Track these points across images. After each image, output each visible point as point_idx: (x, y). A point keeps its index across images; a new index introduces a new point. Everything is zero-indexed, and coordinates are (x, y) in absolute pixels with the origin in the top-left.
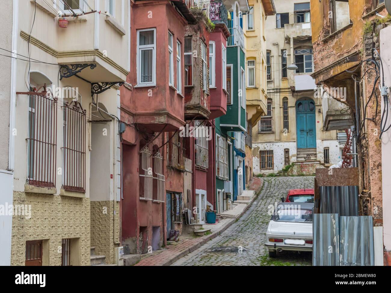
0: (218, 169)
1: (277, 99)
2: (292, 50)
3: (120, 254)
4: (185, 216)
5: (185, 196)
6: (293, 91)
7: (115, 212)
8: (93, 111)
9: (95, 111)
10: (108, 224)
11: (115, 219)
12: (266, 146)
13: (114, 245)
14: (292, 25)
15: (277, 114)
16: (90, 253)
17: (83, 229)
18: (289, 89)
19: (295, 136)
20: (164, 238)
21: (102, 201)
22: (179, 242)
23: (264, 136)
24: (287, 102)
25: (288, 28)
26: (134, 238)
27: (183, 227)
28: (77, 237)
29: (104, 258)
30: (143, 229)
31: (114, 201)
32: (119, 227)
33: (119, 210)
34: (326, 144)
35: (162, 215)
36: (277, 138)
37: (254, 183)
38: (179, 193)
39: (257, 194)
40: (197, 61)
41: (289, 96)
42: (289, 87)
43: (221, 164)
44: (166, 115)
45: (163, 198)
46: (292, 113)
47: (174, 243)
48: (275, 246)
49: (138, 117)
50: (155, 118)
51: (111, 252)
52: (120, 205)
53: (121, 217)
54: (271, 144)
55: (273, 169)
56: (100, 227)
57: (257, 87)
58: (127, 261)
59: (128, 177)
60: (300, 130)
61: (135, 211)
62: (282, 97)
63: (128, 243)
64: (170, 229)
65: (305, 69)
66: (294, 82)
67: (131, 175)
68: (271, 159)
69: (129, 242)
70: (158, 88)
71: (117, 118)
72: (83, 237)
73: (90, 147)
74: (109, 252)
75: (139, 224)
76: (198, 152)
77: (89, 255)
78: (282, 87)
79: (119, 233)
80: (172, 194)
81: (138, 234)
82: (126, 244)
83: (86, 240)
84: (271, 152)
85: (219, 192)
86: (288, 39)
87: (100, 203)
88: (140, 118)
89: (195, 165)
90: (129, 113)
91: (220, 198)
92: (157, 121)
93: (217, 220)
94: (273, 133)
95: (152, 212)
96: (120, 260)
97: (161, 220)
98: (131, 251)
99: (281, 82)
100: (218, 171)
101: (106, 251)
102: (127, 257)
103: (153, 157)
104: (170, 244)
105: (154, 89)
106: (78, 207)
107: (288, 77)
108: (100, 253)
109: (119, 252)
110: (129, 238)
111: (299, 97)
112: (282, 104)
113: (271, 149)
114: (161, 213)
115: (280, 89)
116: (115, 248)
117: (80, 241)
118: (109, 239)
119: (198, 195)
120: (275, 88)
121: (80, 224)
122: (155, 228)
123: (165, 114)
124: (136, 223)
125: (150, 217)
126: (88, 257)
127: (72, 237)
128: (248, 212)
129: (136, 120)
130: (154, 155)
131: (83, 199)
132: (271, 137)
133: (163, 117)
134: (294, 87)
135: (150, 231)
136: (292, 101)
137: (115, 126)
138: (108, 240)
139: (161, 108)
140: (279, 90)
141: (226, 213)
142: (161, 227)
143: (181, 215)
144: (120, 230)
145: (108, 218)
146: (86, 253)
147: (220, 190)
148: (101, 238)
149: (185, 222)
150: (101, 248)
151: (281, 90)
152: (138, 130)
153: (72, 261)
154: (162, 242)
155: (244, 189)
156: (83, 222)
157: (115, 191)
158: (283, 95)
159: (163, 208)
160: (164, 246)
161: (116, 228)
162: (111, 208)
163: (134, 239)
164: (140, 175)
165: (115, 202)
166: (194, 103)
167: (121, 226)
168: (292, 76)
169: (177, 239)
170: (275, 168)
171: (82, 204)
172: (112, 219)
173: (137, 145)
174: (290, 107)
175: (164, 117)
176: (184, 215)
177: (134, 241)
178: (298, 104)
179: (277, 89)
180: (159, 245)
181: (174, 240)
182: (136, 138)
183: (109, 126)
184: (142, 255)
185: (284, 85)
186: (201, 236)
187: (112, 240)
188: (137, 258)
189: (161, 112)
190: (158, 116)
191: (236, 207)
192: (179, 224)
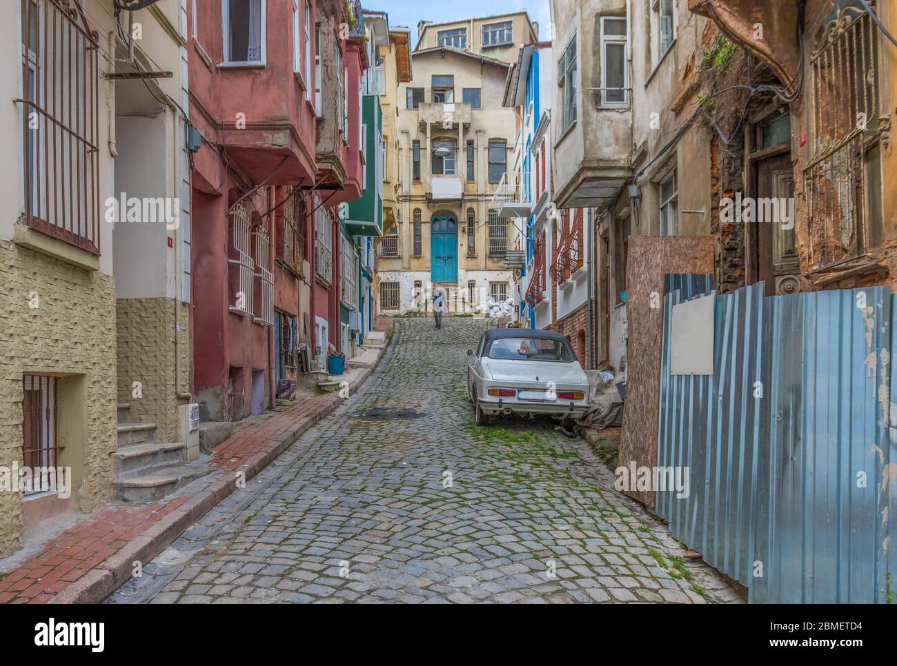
0: (343, 290)
1: (406, 210)
2: (429, 140)
3: (190, 420)
4: (302, 356)
5: (300, 322)
6: (428, 199)
7: (178, 326)
8: (121, 60)
9: (124, 61)
10: (163, 351)
11: (178, 341)
12: (389, 277)
13: (176, 401)
14: (430, 105)
15: (405, 231)
16: (116, 416)
17: (96, 352)
18: (423, 196)
19: (429, 264)
20: (271, 393)
21: (146, 299)
22: (296, 401)
23: (387, 261)
24: (420, 216)
25: (423, 109)
26: (218, 389)
27: (298, 376)
28: (77, 371)
29: (155, 429)
30: (235, 372)
31: (175, 300)
32: (187, 360)
33: (187, 323)
34: (472, 275)
35: (267, 350)
36: (406, 265)
37: (380, 324)
38: (293, 317)
39: (389, 338)
40: (329, 72)
41: (422, 206)
42: (424, 194)
43: (347, 283)
44: (288, 131)
45: (268, 318)
46: (426, 230)
47: (287, 402)
48: (500, 404)
49: (227, 132)
50: (265, 135)
51: (169, 415)
52: (189, 313)
53: (192, 339)
54: (397, 273)
55: (399, 308)
56: (144, 357)
57: (389, 180)
58: (207, 436)
59: (205, 261)
60: (436, 257)
61: (220, 334)
62: (413, 209)
63: (206, 399)
64: (278, 378)
65: (444, 170)
66: (431, 187)
67: (210, 257)
68: (396, 294)
69: (208, 396)
70: (270, 72)
71: (182, 111)
72: (95, 373)
73: (113, 145)
74: (165, 415)
75: (228, 360)
76: (319, 253)
77: (114, 421)
78: (413, 193)
79: (187, 374)
80: (282, 314)
81: (226, 380)
82: (200, 401)
83: (103, 383)
84: (396, 285)
85: (344, 328)
86: (422, 126)
87: (141, 302)
88: (230, 133)
89: (316, 275)
90: (207, 117)
91: (345, 336)
92: (270, 142)
93: (346, 370)
94: (400, 258)
95: (252, 341)
96: (191, 432)
97: (266, 358)
98: (212, 416)
99: (412, 186)
100: (343, 294)
101: (158, 412)
102: (205, 427)
103: (253, 234)
104: (280, 404)
105: (262, 72)
106: (77, 293)
107: (422, 180)
108: (143, 417)
109: (190, 414)
110: (207, 388)
111: (436, 210)
112: (412, 218)
113: (397, 281)
114: (266, 345)
115: (410, 196)
116: (180, 407)
117: (87, 383)
118: (165, 386)
119: (318, 325)
120: (404, 194)
121: (87, 339)
122: (256, 373)
123: (287, 129)
124: (223, 359)
125: (248, 351)
126: (110, 426)
127: (60, 369)
128: (384, 361)
129: (223, 137)
130: (253, 230)
131: (95, 275)
132: (397, 264)
133: (281, 134)
134: (431, 194)
135: (247, 375)
136: (426, 215)
137: (177, 128)
138: (163, 388)
139: (278, 114)
140: (408, 198)
141: (356, 360)
142: (266, 372)
143: (295, 355)
144: (190, 367)
145: (163, 336)
146: (104, 414)
147: (345, 325)
148: (147, 367)
149: (302, 368)
150: (146, 407)
151: (412, 199)
152: (224, 164)
153: (64, 436)
154: (267, 399)
155: (370, 330)
156: (95, 334)
157: (178, 278)
158: (414, 206)
159: (269, 336)
160: (270, 408)
161: (181, 362)
162: (168, 314)
163: (218, 391)
164: (230, 261)
165: (179, 303)
166: (323, 150)
167: (192, 359)
168: (428, 179)
169: (292, 396)
170: (402, 308)
171: (90, 287)
172: (172, 339)
173: (224, 196)
174: (424, 222)
175: (285, 136)
176: (300, 356)
177: (218, 396)
178: (434, 220)
179: (406, 196)
180: (262, 404)
181: (287, 397)
182: (221, 180)
183: (162, 121)
184: (235, 423)
185: (416, 191)
186: (331, 392)
187: (173, 389)
188: (226, 430)
189: (278, 123)
190: (272, 132)
191: (366, 353)
192: (292, 370)
